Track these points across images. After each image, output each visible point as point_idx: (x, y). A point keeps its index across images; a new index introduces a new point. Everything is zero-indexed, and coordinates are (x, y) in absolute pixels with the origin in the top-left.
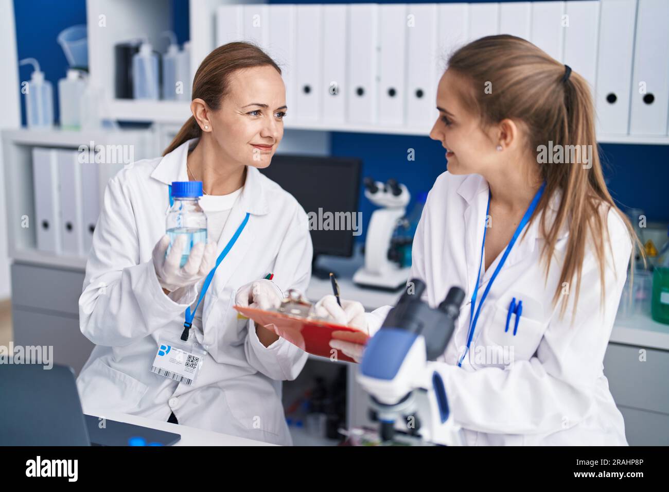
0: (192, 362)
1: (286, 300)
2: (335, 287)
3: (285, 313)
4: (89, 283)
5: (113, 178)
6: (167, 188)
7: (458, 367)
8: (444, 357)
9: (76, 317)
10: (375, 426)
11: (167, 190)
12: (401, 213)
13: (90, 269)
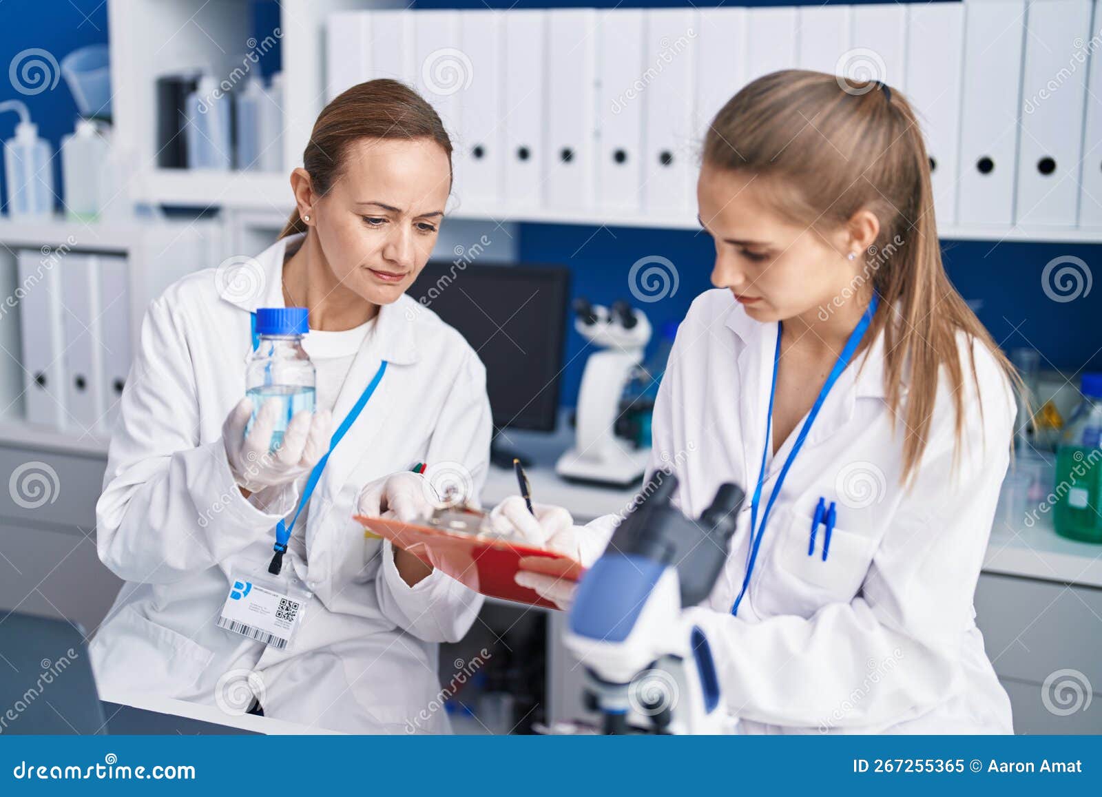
0: (287, 609)
1: (442, 506)
2: (523, 481)
3: (440, 528)
4: (114, 477)
5: (157, 300)
6: (248, 318)
7: (731, 616)
8: (710, 601)
9: (92, 533)
10: (595, 718)
11: (247, 322)
12: (636, 357)
13: (116, 453)
